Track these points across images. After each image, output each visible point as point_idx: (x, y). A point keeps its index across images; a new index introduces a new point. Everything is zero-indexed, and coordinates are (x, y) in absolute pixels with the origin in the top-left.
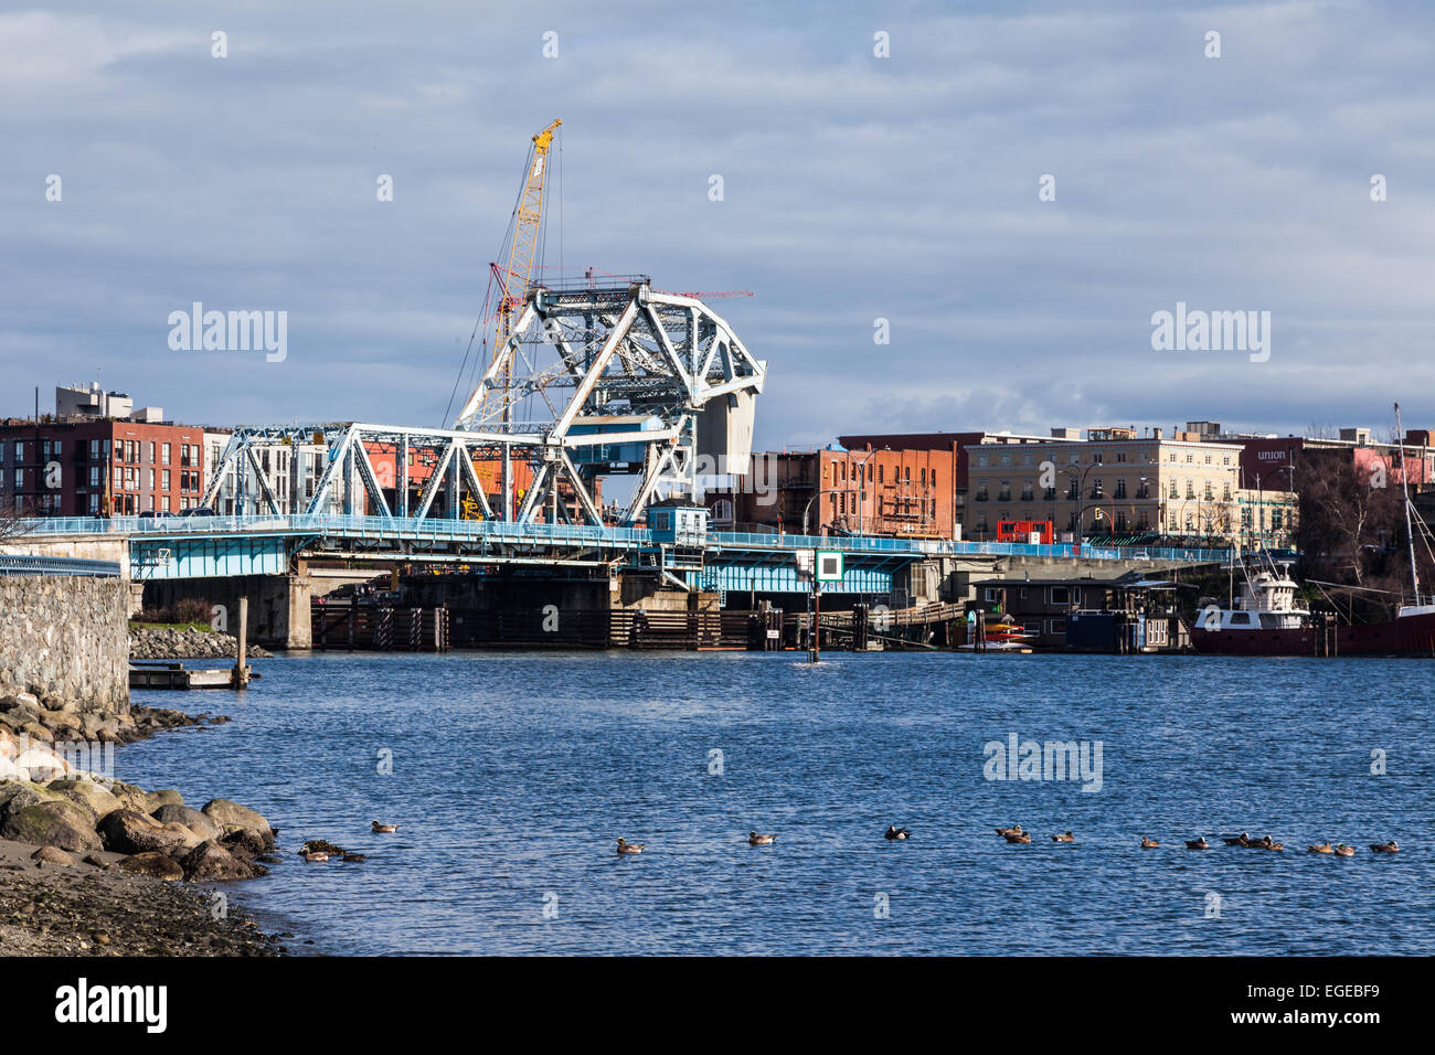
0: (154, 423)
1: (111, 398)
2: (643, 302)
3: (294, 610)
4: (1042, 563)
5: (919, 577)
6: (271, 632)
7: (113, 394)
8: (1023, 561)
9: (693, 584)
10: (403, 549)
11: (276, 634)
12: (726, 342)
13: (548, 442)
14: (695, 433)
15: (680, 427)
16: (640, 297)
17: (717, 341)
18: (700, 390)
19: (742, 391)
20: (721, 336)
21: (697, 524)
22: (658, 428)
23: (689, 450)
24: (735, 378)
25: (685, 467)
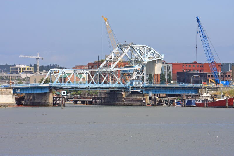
3: (50, 98)
9: (145, 93)
11: (47, 102)
12: (153, 52)
13: (108, 70)
14: (145, 67)
15: (141, 67)
16: (131, 45)
17: (151, 52)
18: (146, 60)
19: (158, 60)
20: (152, 51)
21: (139, 83)
22: (137, 67)
23: (144, 70)
24: (155, 58)
25: (143, 73)
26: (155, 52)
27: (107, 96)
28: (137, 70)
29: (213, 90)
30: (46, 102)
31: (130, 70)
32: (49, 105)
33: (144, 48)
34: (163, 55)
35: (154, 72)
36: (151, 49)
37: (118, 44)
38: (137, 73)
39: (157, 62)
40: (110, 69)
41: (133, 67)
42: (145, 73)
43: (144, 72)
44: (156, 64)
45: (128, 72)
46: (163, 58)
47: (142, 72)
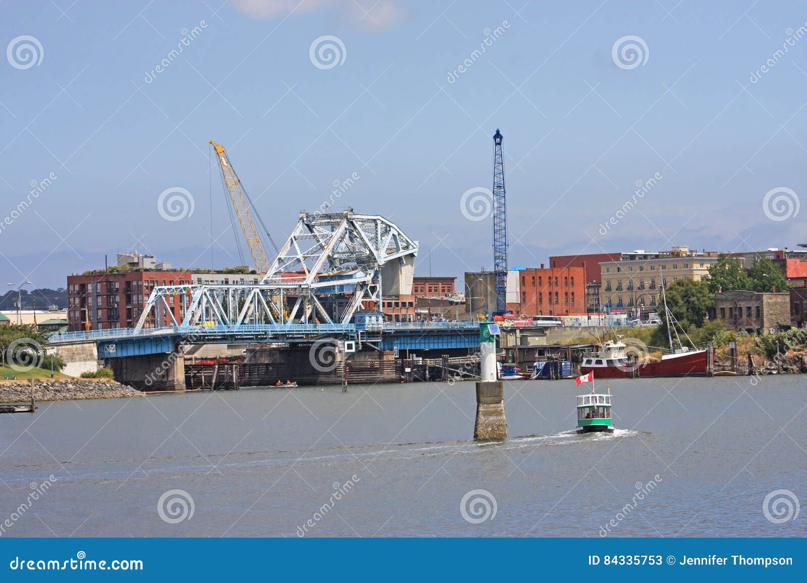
0: (167, 271)
1: (145, 259)
2: (350, 219)
3: (177, 368)
4: (565, 330)
5: (504, 339)
6: (168, 378)
7: (146, 257)
8: (556, 329)
9: (382, 347)
10: (230, 339)
11: (170, 379)
12: (396, 234)
13: (302, 287)
14: (380, 277)
15: (372, 275)
16: (349, 217)
17: (391, 234)
18: (382, 258)
19: (406, 256)
20: (393, 231)
21: (377, 320)
22: (360, 276)
23: (378, 286)
24: (402, 250)
25: (375, 294)
26: (399, 234)
27: (278, 358)
28: (363, 285)
29: (536, 336)
30: (165, 379)
31: (342, 287)
32: (176, 387)
33: (376, 225)
34: (417, 243)
35: (398, 289)
36: (390, 227)
37: (304, 215)
38: (362, 294)
39: (405, 263)
40: (305, 282)
41: (351, 277)
42: (381, 294)
43: (378, 289)
44: (402, 268)
45: (337, 292)
46: (416, 250)
47: (373, 289)
